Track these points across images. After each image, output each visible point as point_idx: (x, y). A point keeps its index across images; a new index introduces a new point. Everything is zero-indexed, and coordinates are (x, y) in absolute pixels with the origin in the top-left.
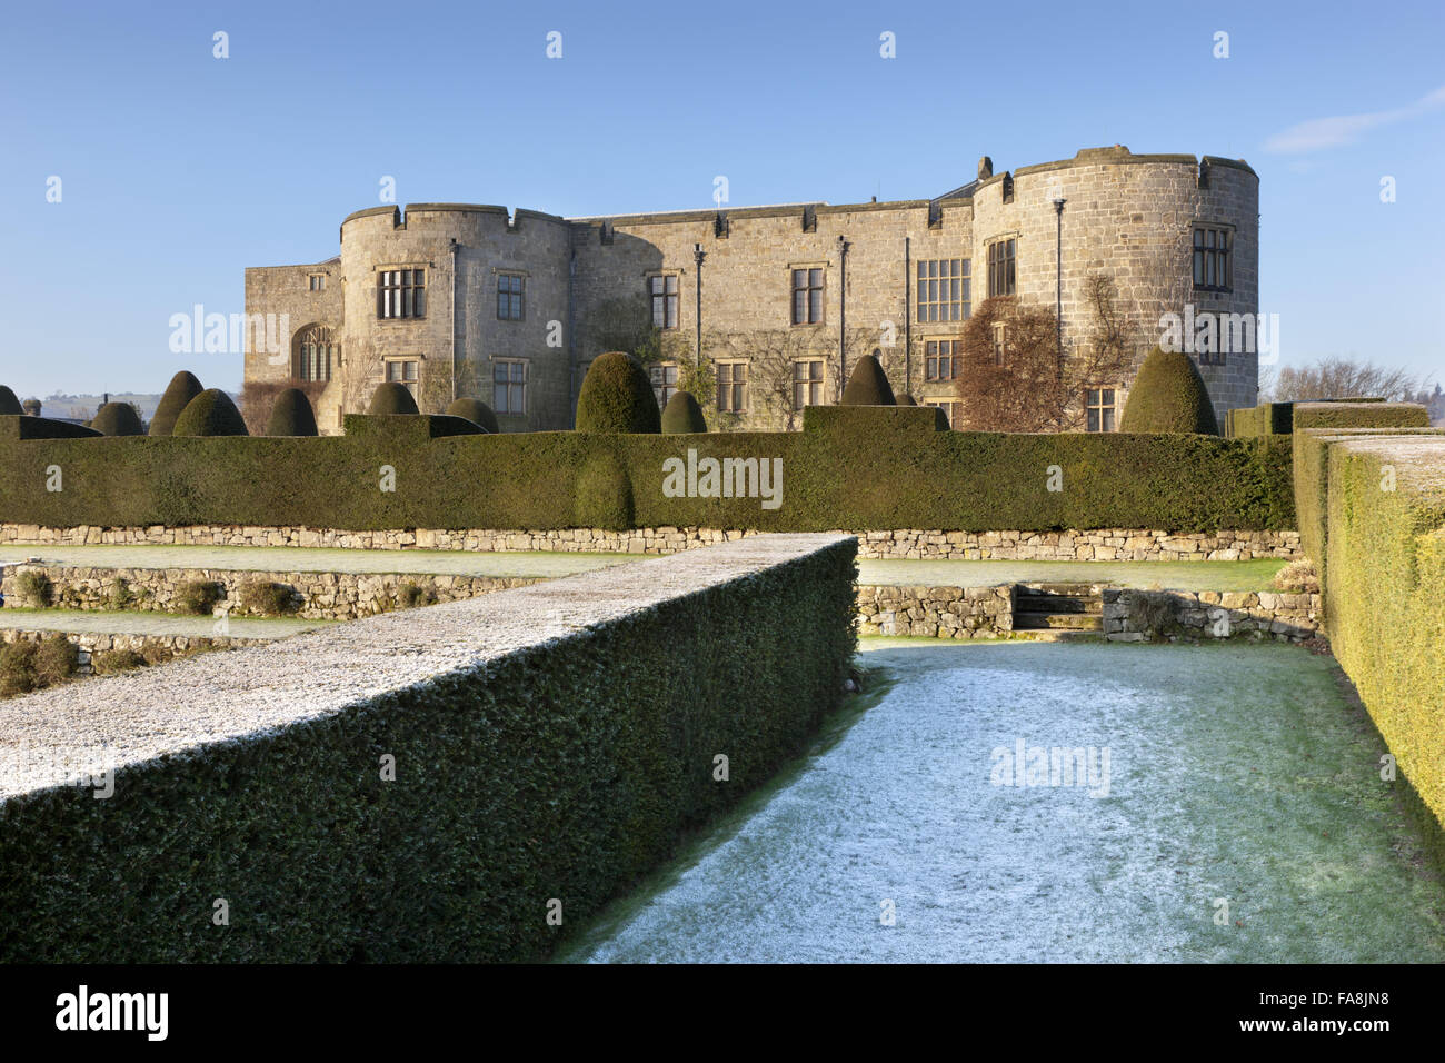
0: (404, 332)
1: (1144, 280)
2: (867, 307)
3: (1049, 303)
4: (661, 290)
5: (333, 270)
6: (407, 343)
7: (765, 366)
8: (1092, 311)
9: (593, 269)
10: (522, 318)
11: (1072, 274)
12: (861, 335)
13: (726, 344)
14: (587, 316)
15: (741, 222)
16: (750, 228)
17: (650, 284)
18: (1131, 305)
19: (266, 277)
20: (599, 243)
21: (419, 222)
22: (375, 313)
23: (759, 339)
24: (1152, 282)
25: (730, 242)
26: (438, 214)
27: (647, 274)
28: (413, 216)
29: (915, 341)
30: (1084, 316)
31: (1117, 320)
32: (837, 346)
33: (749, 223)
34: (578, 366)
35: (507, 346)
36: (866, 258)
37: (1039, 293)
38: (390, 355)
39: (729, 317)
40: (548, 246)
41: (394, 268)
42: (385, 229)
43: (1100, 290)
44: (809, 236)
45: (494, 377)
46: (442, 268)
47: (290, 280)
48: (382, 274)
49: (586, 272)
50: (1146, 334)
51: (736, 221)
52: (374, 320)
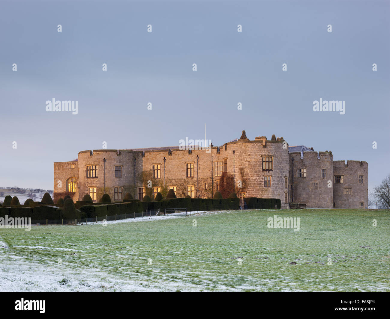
0: (93, 181)
1: (251, 169)
2: (203, 173)
3: (233, 174)
4: (156, 169)
5: (76, 163)
6: (93, 183)
7: (180, 187)
8: (240, 176)
9: (140, 163)
10: (121, 177)
11: (236, 167)
12: (202, 179)
13: (171, 182)
14: (138, 175)
15: (175, 152)
16: (176, 153)
17: (154, 167)
18: (248, 174)
19: (59, 165)
20: (141, 157)
21: (96, 154)
22: (86, 176)
23: (179, 181)
24: (253, 169)
25: (172, 157)
26: (100, 152)
27: (153, 164)
28: (95, 153)
29: (214, 181)
30: (239, 177)
31: (245, 178)
32: (196, 182)
33: (176, 152)
34: (137, 188)
35: (117, 184)
36: (203, 161)
37: (231, 171)
38: (89, 186)
39: (172, 175)
40: (128, 158)
41: (90, 165)
42: (88, 156)
43: (242, 171)
44: (190, 155)
45: (114, 191)
46: (101, 165)
47: (65, 166)
48: (88, 166)
49: (138, 164)
50: (251, 180)
51: (173, 152)
52: (86, 178)
